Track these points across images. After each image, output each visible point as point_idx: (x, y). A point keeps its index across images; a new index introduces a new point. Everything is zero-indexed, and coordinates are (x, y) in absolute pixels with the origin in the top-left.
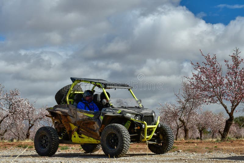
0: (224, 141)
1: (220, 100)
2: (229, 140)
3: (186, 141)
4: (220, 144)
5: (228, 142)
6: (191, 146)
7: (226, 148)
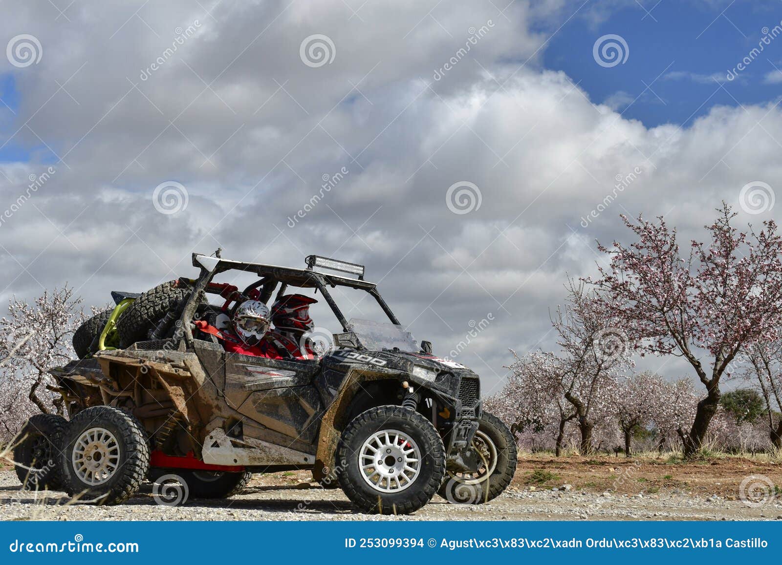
0: (693, 461)
1: (681, 346)
2: (705, 457)
3: (583, 459)
4: (680, 470)
5: (702, 464)
6: (598, 474)
7: (697, 480)
